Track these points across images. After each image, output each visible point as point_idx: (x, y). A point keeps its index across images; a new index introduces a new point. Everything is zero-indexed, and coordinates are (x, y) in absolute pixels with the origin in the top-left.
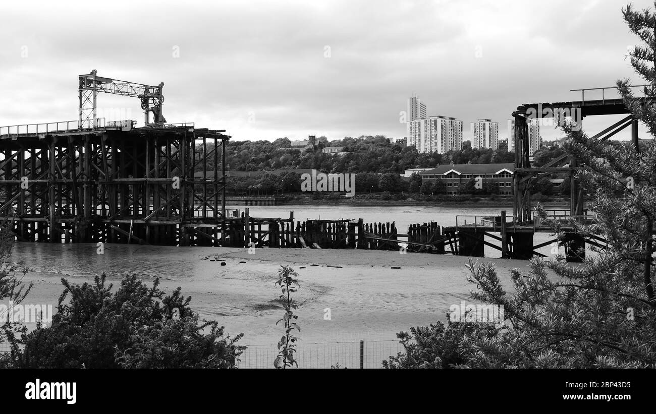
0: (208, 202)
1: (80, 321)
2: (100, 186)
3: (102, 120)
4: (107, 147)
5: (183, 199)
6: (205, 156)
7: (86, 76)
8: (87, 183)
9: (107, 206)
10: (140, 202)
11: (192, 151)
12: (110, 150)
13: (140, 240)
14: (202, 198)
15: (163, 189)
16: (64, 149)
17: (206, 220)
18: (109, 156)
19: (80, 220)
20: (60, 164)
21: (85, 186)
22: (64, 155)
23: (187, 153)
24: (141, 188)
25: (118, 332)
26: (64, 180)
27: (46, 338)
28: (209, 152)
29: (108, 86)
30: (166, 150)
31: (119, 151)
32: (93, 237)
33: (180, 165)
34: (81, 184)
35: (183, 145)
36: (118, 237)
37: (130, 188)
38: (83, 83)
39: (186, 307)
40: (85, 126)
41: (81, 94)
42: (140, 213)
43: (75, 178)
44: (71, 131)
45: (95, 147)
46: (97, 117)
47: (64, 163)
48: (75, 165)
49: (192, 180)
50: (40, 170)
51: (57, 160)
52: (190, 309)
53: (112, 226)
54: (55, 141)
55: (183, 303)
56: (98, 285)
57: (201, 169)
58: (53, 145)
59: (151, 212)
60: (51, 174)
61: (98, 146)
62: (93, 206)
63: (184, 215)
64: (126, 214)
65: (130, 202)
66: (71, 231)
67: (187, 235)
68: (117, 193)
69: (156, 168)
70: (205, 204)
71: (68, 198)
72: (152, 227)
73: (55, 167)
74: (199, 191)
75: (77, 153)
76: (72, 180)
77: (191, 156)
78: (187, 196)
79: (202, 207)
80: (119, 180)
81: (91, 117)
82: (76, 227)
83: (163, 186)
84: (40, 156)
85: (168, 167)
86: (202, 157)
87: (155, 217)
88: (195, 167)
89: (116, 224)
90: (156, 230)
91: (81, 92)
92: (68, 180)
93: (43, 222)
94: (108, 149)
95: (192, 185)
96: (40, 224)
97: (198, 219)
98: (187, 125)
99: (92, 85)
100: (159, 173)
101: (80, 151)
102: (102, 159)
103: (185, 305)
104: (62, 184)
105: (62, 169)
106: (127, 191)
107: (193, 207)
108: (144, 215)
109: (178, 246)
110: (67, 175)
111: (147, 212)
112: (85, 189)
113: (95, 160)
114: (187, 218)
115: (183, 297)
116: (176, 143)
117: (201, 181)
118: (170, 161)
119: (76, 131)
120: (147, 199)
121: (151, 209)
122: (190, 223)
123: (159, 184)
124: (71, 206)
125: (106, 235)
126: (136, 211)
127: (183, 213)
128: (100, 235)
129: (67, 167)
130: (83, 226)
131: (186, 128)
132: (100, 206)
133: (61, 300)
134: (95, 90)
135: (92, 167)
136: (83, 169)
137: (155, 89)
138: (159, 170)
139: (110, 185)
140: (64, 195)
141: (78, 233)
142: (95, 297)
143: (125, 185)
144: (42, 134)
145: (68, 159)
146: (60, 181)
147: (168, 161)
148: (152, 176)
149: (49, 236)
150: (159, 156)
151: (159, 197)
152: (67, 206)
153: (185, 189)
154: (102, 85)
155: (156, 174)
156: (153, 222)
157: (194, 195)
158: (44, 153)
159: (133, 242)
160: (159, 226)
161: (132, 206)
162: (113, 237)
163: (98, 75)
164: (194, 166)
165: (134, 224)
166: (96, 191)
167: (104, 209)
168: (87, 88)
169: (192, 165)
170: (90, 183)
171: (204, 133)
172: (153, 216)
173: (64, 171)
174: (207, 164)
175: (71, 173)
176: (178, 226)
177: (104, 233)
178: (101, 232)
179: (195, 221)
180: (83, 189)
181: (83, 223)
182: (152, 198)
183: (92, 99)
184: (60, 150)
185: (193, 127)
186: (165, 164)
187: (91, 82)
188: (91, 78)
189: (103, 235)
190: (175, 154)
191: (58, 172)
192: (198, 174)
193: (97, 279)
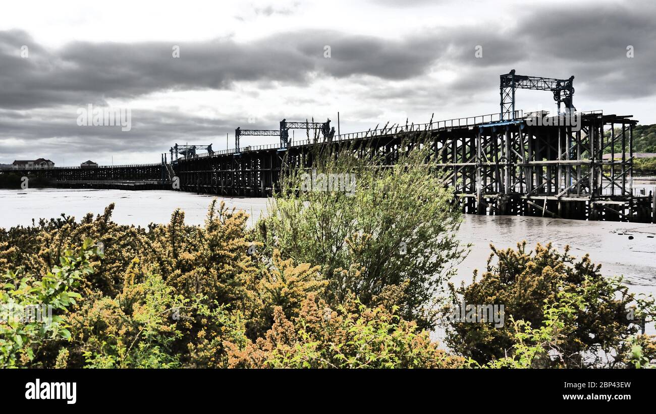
0: (616, 181)
1: (505, 280)
2: (518, 167)
3: (520, 112)
4: (524, 134)
5: (592, 179)
6: (613, 139)
7: (506, 75)
8: (507, 165)
9: (524, 185)
10: (553, 181)
11: (600, 135)
12: (527, 137)
13: (553, 214)
14: (610, 178)
15: (573, 169)
16: (488, 137)
17: (613, 197)
18: (526, 143)
19: (502, 196)
20: (485, 150)
21: (505, 168)
22: (489, 142)
23: (596, 137)
24: (553, 169)
25: (539, 291)
26: (489, 163)
27: (479, 292)
28: (616, 136)
29: (525, 82)
30: (576, 136)
31: (534, 137)
32: (512, 210)
33: (590, 149)
34: (502, 166)
35: (592, 131)
36: (534, 211)
37: (544, 170)
38: (504, 82)
39: (597, 273)
40: (506, 117)
41: (502, 91)
42: (553, 190)
43: (498, 161)
44: (494, 122)
45: (514, 134)
46: (515, 110)
47: (489, 149)
48: (497, 150)
49: (601, 162)
50: (468, 155)
51: (483, 147)
52: (601, 275)
53: (529, 202)
54: (481, 131)
55: (594, 270)
56: (520, 251)
57: (609, 152)
58: (479, 134)
59: (563, 190)
60: (478, 158)
61: (516, 134)
62: (512, 184)
63: (593, 193)
64: (541, 191)
65: (544, 181)
66: (494, 205)
67: (596, 211)
68: (533, 173)
69: (567, 152)
70: (613, 183)
71: (492, 179)
72: (563, 203)
73: (481, 152)
74: (607, 171)
75: (499, 141)
76: (494, 163)
77: (600, 140)
78: (596, 176)
79: (610, 186)
80: (534, 162)
81: (511, 110)
82: (498, 202)
83: (573, 167)
84: (469, 144)
85: (578, 151)
86: (610, 140)
87: (566, 195)
88: (604, 150)
89: (532, 200)
90: (568, 205)
91: (501, 89)
92: (491, 163)
93: (472, 197)
94: (525, 136)
95: (601, 166)
96: (469, 198)
97: (606, 197)
98: (596, 113)
99: (511, 83)
100: (570, 156)
101: (502, 139)
102: (519, 145)
103: (596, 271)
104: (487, 166)
105: (486, 154)
106: (542, 172)
107: (601, 185)
108: (556, 193)
109: (587, 220)
110: (491, 160)
111: (559, 190)
112: (506, 171)
113: (514, 145)
114: (596, 195)
115: (594, 265)
116: (586, 129)
117: (610, 162)
118: (580, 145)
119: (498, 122)
120: (559, 178)
121: (563, 187)
122: (599, 200)
123: (570, 165)
124: (494, 184)
125: (523, 209)
126: (550, 189)
127: (592, 191)
128: (518, 209)
129: (491, 152)
130: (504, 201)
131: (596, 115)
132: (519, 185)
133: (489, 262)
134: (513, 87)
135: (512, 152)
136: (504, 154)
137: (566, 83)
138: (570, 153)
139: (527, 167)
140: (488, 175)
141: (500, 206)
142: (517, 260)
143: (539, 167)
144: (471, 126)
145: (492, 146)
146: (485, 164)
147: (578, 146)
148: (564, 158)
149: (476, 209)
150: (570, 141)
151: (570, 176)
152: (491, 184)
153: (594, 170)
154: (520, 82)
155: (567, 156)
156: (564, 199)
157: (603, 175)
158: (472, 141)
159: (547, 215)
160: (570, 202)
161: (546, 185)
162: (529, 210)
163: (516, 74)
164: (602, 149)
165: (547, 200)
166: (515, 172)
167: (522, 187)
168: (507, 86)
169: (600, 148)
170: (509, 165)
171: (613, 119)
172: (565, 193)
173: (489, 156)
174: (615, 147)
175: (494, 157)
176: (587, 203)
177: (522, 207)
178: (519, 207)
179: (604, 199)
180: (504, 170)
181: (504, 198)
182: (563, 178)
183: (511, 95)
184: (485, 139)
185: (601, 114)
186: (575, 148)
187: (510, 80)
188: (511, 77)
189: (520, 209)
190: (585, 138)
191: (484, 157)
192: (607, 156)
193: (519, 246)
